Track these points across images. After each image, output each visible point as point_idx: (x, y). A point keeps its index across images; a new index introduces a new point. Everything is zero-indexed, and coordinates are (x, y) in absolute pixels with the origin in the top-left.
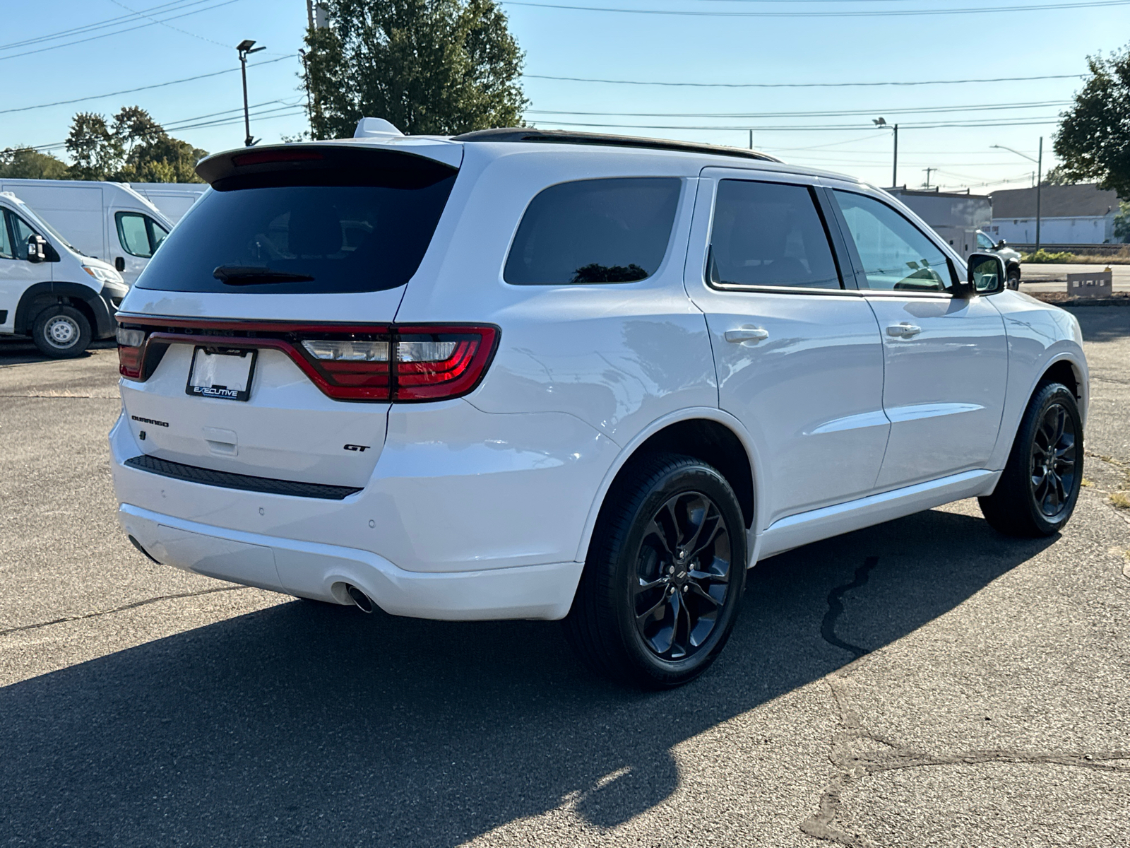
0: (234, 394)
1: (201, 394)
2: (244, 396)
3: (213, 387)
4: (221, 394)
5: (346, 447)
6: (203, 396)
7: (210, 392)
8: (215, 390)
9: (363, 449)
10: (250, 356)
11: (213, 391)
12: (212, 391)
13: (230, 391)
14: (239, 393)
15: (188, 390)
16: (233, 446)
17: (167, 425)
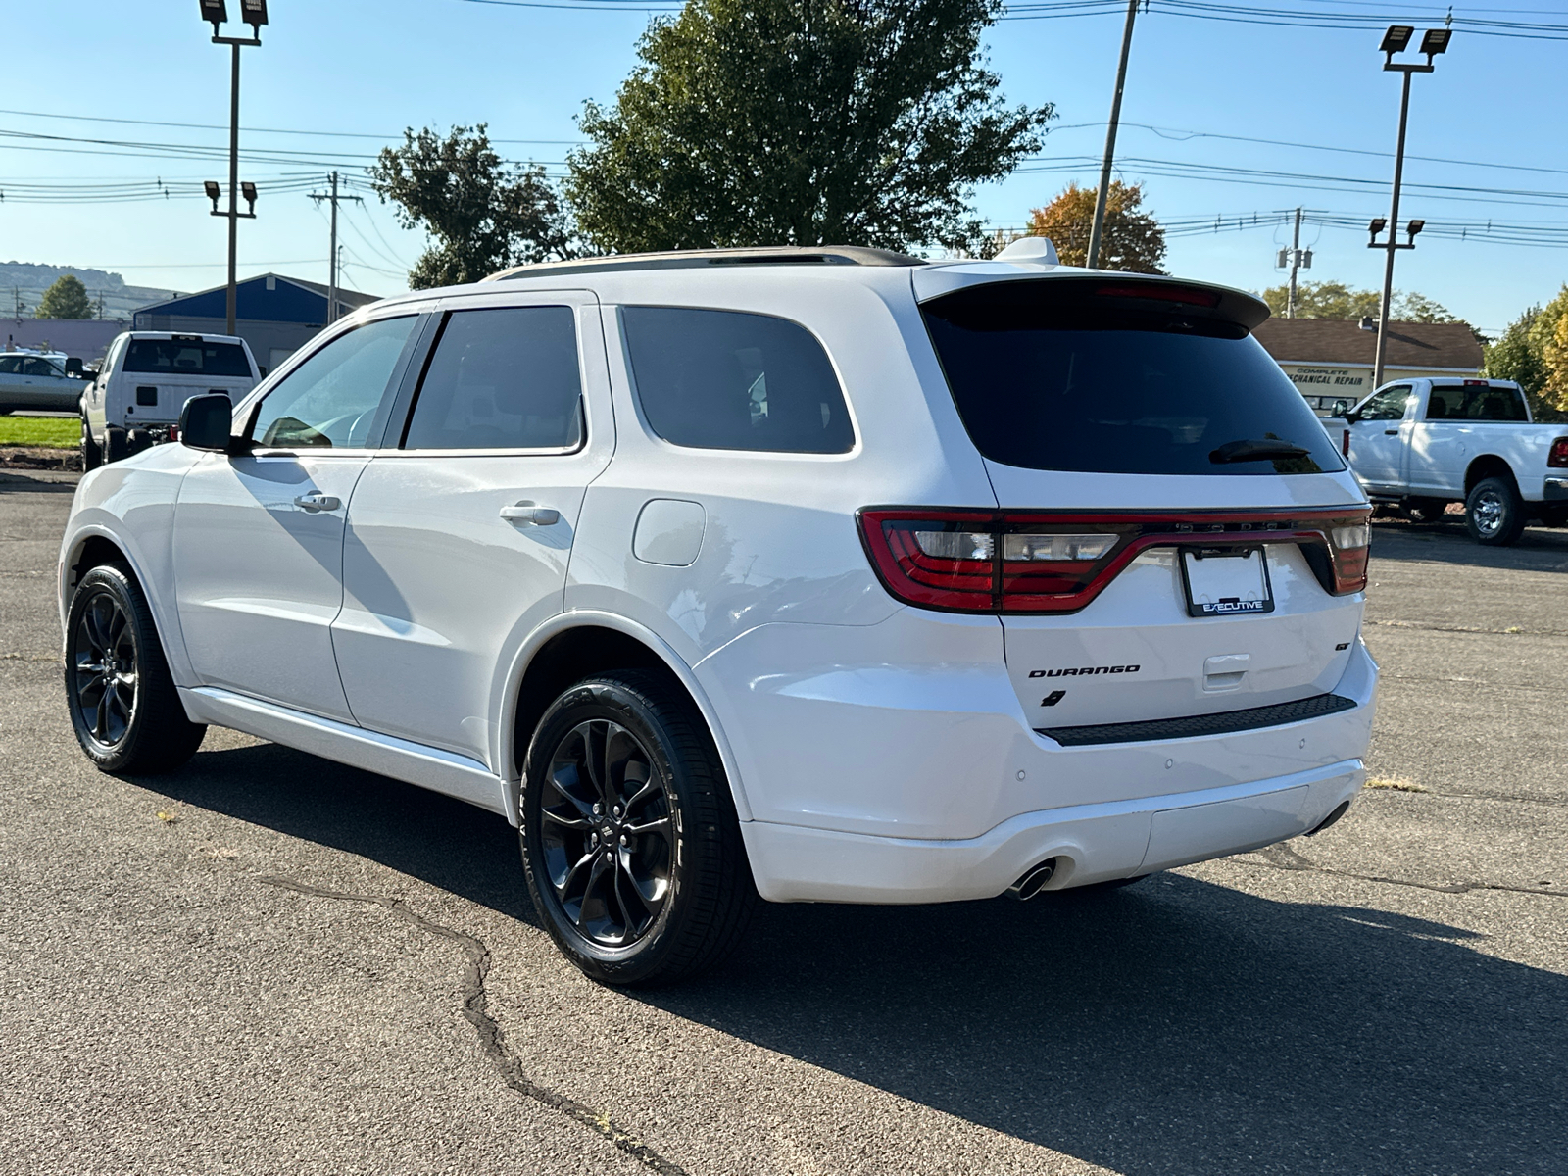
0: (1259, 605)
1: (1215, 613)
2: (1269, 606)
3: (1222, 601)
4: (1241, 608)
5: (1337, 648)
6: (1219, 615)
7: (1226, 609)
8: (1231, 604)
9: (1346, 646)
10: (1255, 554)
11: (1230, 606)
12: (1228, 606)
13: (1252, 602)
14: (1261, 602)
15: (1193, 611)
16: (1239, 674)
17: (1137, 668)
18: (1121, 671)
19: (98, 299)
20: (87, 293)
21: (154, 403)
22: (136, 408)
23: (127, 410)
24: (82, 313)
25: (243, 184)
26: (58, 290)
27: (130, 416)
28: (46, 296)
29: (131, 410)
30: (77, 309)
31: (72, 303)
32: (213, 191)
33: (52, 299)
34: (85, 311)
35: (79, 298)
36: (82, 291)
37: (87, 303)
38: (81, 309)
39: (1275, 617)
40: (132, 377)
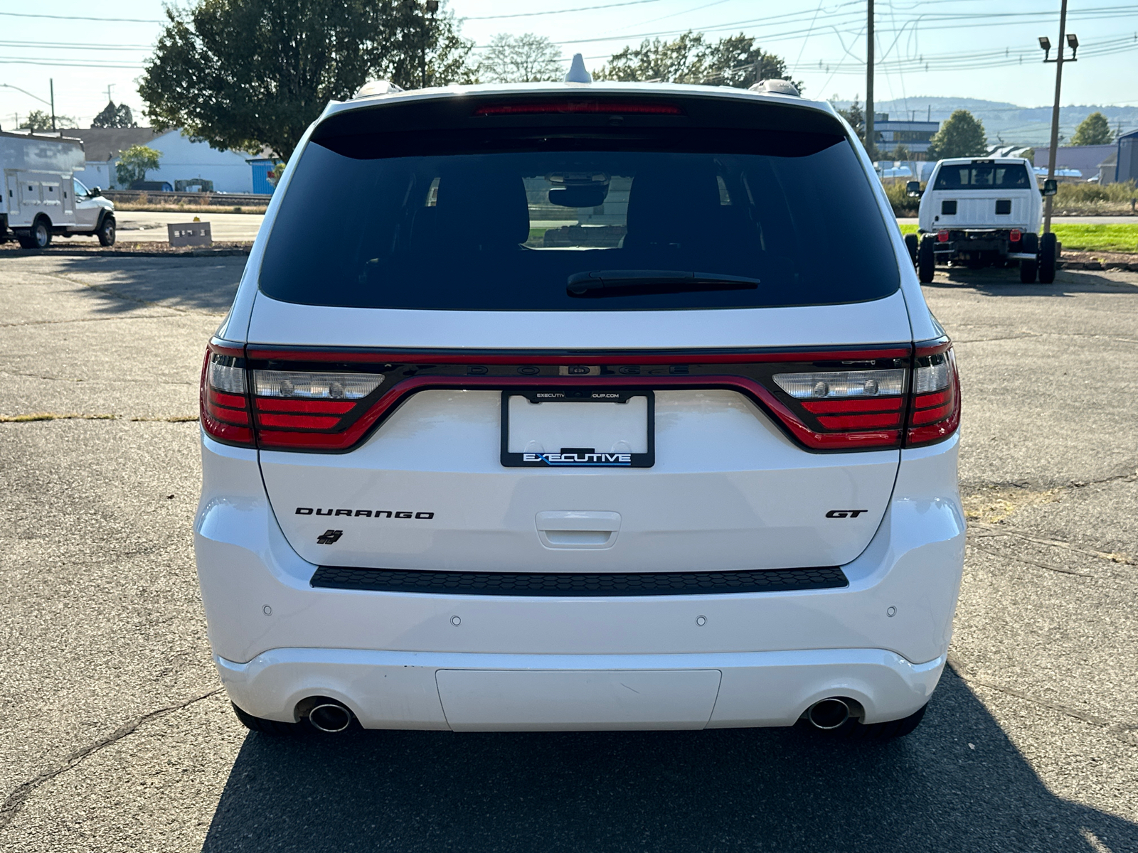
0: (624, 459)
2: (644, 460)
3: (564, 451)
5: (830, 515)
7: (563, 460)
8: (576, 455)
9: (855, 514)
11: (572, 457)
12: (567, 457)
13: (612, 455)
14: (633, 456)
15: (511, 460)
16: (608, 533)
17: (431, 516)
18: (409, 516)
19: (1117, 128)
20: (1109, 125)
21: (954, 213)
22: (941, 216)
23: (934, 218)
24: (1104, 140)
25: (1068, 36)
26: (1087, 124)
27: (936, 223)
28: (1078, 129)
29: (937, 219)
30: (1100, 137)
31: (1097, 133)
32: (1045, 45)
33: (1082, 131)
34: (1106, 138)
35: (1102, 129)
36: (1105, 123)
37: (1108, 132)
38: (1104, 137)
39: (655, 473)
40: (939, 194)
